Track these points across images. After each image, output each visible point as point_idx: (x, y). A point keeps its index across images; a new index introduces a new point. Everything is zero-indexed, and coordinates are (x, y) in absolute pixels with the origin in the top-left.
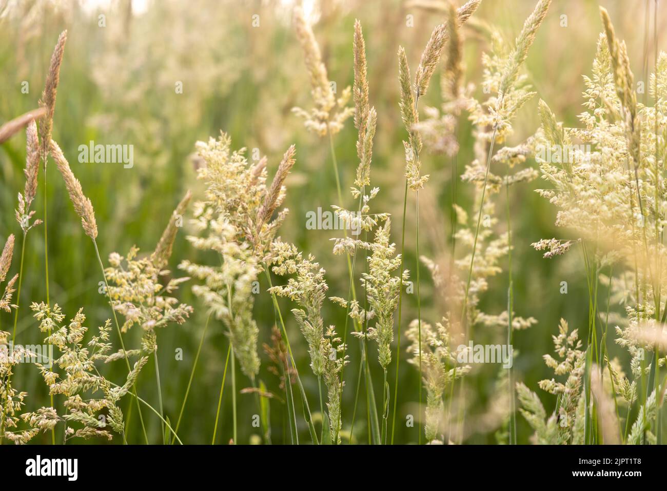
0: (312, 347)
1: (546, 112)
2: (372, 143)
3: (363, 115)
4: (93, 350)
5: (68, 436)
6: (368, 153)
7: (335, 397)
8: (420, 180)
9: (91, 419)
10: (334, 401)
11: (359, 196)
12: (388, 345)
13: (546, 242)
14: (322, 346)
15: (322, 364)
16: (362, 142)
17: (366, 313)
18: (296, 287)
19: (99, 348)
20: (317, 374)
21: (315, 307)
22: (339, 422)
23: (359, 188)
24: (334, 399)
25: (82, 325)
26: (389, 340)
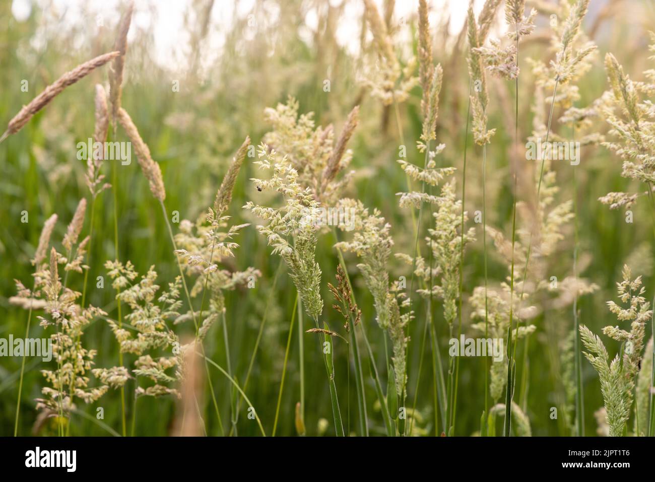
0: (378, 300)
1: (614, 63)
2: (438, 99)
3: (427, 75)
4: (164, 306)
5: (138, 395)
6: (434, 109)
7: (400, 351)
8: (487, 134)
9: (160, 374)
10: (400, 355)
11: (425, 151)
12: (454, 301)
13: (612, 195)
14: (387, 300)
15: (387, 318)
16: (426, 101)
17: (431, 271)
18: (362, 242)
19: (169, 305)
20: (382, 328)
21: (381, 261)
22: (405, 377)
23: (424, 142)
24: (399, 353)
25: (154, 283)
26: (454, 295)
